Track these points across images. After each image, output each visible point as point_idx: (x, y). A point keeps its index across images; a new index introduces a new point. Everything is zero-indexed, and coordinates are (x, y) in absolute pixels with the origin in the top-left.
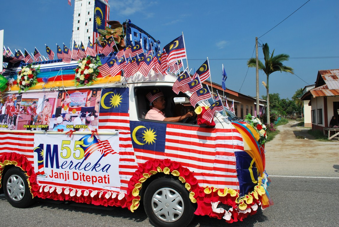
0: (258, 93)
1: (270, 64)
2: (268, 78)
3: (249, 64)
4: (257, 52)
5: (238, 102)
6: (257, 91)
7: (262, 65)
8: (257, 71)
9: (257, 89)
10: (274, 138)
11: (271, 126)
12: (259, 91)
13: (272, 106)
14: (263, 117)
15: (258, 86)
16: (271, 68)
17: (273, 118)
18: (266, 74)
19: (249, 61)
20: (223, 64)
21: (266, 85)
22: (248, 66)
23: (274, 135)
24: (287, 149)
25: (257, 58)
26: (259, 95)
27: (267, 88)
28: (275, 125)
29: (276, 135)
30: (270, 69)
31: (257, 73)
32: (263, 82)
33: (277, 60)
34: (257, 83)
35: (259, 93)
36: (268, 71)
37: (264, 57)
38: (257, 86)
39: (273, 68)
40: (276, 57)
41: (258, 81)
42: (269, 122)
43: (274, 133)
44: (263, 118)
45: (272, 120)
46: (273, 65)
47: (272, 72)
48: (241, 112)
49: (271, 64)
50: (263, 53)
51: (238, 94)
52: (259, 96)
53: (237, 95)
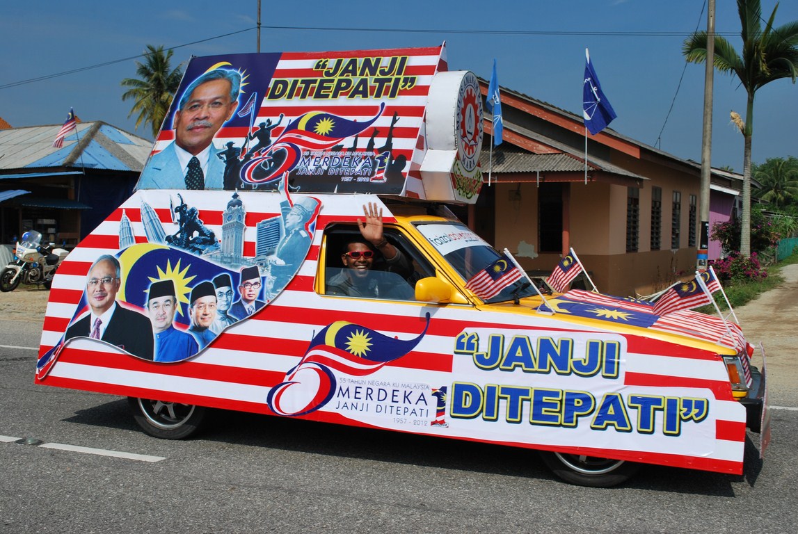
0: (707, 149)
1: (758, 52)
2: (750, 102)
3: (689, 52)
4: (712, 13)
5: (637, 176)
6: (704, 143)
7: (733, 58)
8: (709, 77)
9: (704, 137)
10: (754, 299)
11: (750, 260)
12: (711, 142)
13: (783, 198)
14: (728, 231)
15: (708, 126)
16: (763, 67)
17: (763, 236)
18: (746, 87)
19: (689, 41)
20: (587, 49)
21: (743, 124)
22: (686, 57)
23: (759, 291)
24: (776, 332)
25: (711, 31)
26: (710, 156)
27: (746, 135)
28: (780, 261)
29: (764, 291)
30: (759, 68)
31: (710, 83)
32: (733, 114)
33: (784, 42)
34: (705, 115)
35: (710, 150)
36: (752, 77)
37: (740, 29)
38: (704, 125)
39: (769, 67)
40: (784, 30)
41: (708, 110)
42: (745, 248)
43: (758, 285)
44: (728, 234)
45: (759, 243)
46: (768, 59)
47: (764, 80)
48: (653, 212)
49: (763, 55)
50: (739, 16)
51: (638, 150)
52: (710, 160)
53: (636, 154)
